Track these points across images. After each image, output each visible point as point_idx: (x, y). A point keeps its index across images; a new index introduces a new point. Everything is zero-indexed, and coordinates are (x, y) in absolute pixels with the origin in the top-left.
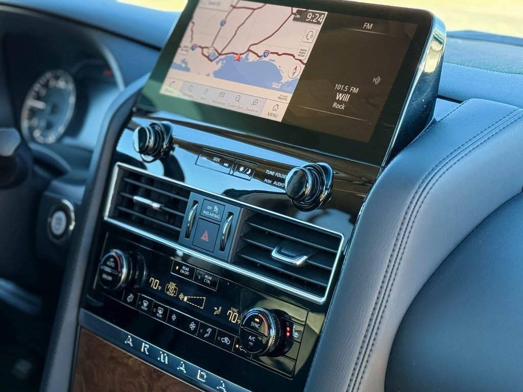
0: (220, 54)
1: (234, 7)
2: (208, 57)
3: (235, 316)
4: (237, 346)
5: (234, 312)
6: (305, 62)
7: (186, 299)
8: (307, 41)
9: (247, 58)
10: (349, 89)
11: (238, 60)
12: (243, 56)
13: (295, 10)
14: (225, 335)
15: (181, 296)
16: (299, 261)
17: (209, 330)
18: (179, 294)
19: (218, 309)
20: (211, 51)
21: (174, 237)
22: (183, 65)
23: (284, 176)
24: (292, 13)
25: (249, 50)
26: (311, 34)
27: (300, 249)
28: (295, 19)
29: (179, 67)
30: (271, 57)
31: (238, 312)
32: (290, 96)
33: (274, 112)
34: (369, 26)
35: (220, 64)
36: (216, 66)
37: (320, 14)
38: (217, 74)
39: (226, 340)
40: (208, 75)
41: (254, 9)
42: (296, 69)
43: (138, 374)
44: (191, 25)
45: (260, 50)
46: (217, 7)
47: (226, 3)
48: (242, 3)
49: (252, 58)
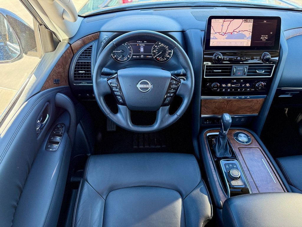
0: (225, 34)
1: (224, 21)
4: (251, 90)
5: (248, 84)
6: (251, 32)
7: (234, 86)
9: (234, 33)
10: (265, 36)
11: (232, 34)
12: (233, 33)
13: (243, 20)
15: (232, 86)
16: (264, 72)
17: (244, 89)
18: (232, 85)
19: (243, 85)
20: (222, 33)
21: (230, 75)
22: (215, 38)
23: (258, 57)
25: (234, 31)
26: (250, 25)
27: (263, 69)
28: (244, 22)
29: (213, 39)
30: (241, 32)
32: (250, 40)
33: (247, 44)
34: (265, 21)
35: (226, 36)
37: (251, 20)
38: (227, 38)
39: (248, 90)
40: (224, 39)
41: (231, 21)
43: (223, 102)
44: (212, 27)
45: (237, 30)
46: (219, 22)
47: (221, 20)
48: (226, 20)
49: (235, 33)
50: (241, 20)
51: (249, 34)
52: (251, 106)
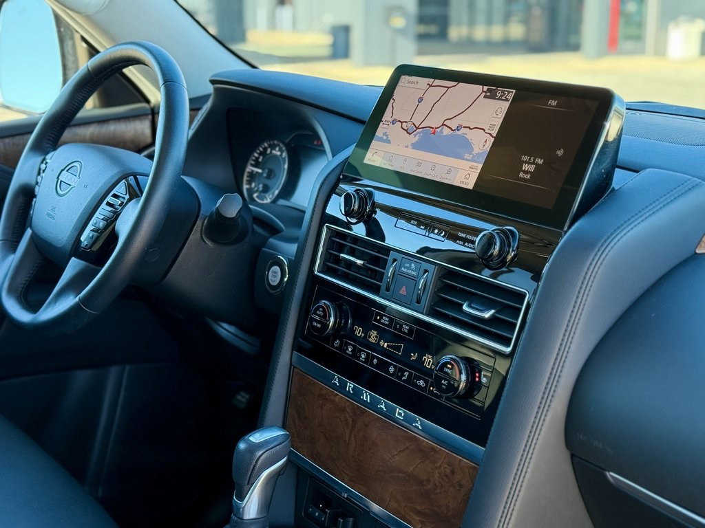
0: (417, 128)
1: (431, 86)
2: (406, 131)
3: (430, 361)
4: (431, 388)
5: (428, 358)
6: (495, 135)
7: (386, 345)
8: (496, 116)
9: (441, 132)
10: (534, 160)
11: (434, 133)
12: (438, 130)
13: (486, 88)
14: (420, 379)
15: (382, 343)
16: (487, 315)
17: (406, 373)
18: (380, 341)
19: (414, 355)
20: (410, 125)
21: (376, 290)
22: (385, 138)
23: (474, 238)
24: (483, 91)
25: (443, 125)
26: (499, 110)
27: (488, 304)
28: (485, 97)
29: (381, 140)
30: (463, 130)
31: (432, 358)
32: (480, 166)
33: (466, 181)
34: (553, 103)
35: (417, 137)
36: (414, 139)
37: (509, 92)
38: (415, 146)
39: (421, 383)
40: (407, 147)
41: (448, 88)
42: (486, 142)
43: (343, 410)
44: (392, 101)
45: (453, 124)
46: (415, 86)
47: (423, 82)
48: (438, 82)
49: (446, 131)
50: (478, 89)
51: (482, 144)
52: (428, 481)
